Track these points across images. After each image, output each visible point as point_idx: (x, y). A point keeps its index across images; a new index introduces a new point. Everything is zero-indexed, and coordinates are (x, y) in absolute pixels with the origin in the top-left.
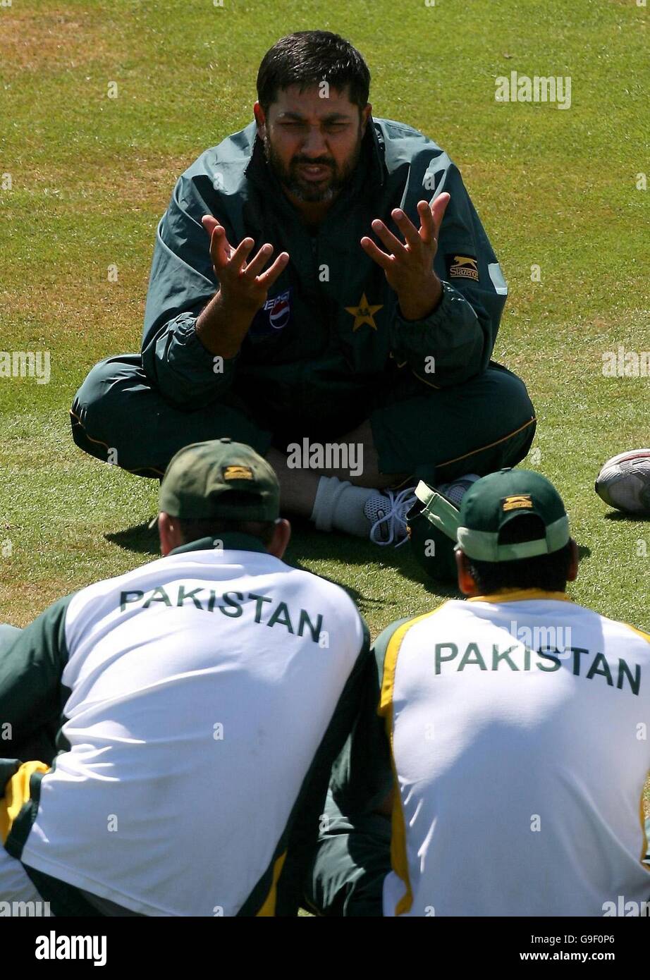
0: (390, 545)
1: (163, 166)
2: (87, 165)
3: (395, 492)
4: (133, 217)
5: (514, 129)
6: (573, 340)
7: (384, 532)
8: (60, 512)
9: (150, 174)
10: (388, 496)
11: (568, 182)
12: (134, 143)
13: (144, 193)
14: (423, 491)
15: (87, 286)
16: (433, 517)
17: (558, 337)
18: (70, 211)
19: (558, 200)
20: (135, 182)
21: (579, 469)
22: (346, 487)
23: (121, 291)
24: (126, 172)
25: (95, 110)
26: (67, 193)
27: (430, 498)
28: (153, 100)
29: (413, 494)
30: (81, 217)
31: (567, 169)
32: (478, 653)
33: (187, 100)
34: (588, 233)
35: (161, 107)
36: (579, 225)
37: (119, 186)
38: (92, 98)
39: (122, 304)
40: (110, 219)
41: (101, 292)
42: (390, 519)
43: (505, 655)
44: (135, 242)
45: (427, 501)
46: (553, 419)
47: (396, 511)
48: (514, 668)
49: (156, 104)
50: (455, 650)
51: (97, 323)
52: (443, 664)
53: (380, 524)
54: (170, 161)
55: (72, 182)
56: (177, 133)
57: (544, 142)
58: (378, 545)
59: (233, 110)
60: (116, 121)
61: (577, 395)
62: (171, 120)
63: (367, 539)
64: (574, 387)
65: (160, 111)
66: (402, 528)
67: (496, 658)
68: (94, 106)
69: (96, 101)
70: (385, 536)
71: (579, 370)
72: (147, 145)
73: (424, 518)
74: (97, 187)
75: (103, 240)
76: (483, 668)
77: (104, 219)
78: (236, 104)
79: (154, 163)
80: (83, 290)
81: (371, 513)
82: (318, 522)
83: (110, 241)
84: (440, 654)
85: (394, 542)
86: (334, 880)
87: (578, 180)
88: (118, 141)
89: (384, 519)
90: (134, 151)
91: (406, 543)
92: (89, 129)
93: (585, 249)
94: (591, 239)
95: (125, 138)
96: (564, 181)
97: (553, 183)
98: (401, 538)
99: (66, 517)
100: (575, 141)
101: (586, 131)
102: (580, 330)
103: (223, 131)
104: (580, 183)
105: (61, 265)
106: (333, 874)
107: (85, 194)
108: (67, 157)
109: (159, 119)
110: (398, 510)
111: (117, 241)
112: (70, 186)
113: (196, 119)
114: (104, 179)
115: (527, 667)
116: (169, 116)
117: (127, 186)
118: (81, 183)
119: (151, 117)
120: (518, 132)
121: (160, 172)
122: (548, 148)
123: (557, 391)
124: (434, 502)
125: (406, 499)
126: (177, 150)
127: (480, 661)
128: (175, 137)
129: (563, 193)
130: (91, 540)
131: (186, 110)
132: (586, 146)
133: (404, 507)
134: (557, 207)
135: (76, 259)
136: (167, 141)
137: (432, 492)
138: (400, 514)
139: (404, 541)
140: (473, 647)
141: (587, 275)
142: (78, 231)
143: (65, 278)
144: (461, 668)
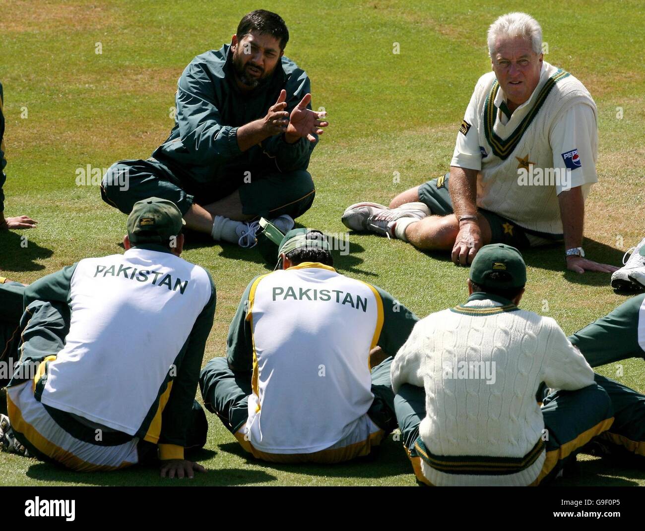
0: (247, 247)
1: (141, 73)
2: (106, 73)
3: (250, 223)
4: (127, 97)
5: (302, 56)
6: (330, 152)
7: (245, 241)
8: (95, 233)
9: (135, 77)
10: (247, 225)
11: (327, 80)
12: (127, 63)
13: (132, 86)
14: (263, 222)
15: (106, 129)
16: (268, 234)
17: (324, 151)
18: (98, 95)
19: (322, 88)
20: (128, 81)
21: (334, 212)
22: (228, 220)
23: (122, 131)
24: (123, 77)
25: (109, 48)
26: (96, 87)
27: (266, 225)
28: (136, 43)
29: (258, 224)
30: (103, 97)
31: (327, 74)
32: (293, 292)
33: (151, 43)
34: (337, 103)
35: (139, 47)
36: (332, 100)
37: (120, 83)
38: (108, 43)
39: (123, 137)
40: (116, 98)
41: (113, 132)
42: (248, 235)
43: (305, 293)
44: (128, 109)
45: (264, 227)
46: (322, 189)
47: (251, 232)
48: (309, 299)
49: (137, 45)
50: (282, 290)
51: (111, 146)
52: (276, 296)
53: (243, 238)
54: (144, 71)
55: (99, 81)
56: (147, 58)
57: (315, 62)
58: (243, 248)
59: (173, 48)
60: (119, 53)
61: (333, 178)
62: (144, 53)
63: (237, 244)
64: (331, 174)
65: (139, 48)
66: (253, 240)
67: (301, 294)
68: (108, 46)
69: (109, 44)
70: (245, 243)
71: (333, 166)
72: (133, 64)
73: (263, 235)
74: (110, 84)
75: (113, 108)
76: (295, 298)
77: (115, 98)
78: (174, 45)
79: (136, 72)
80: (105, 131)
81: (239, 233)
82: (214, 237)
83: (117, 108)
84: (275, 292)
85: (250, 246)
86: (224, 398)
87: (332, 79)
88: (120, 62)
89: (245, 235)
90: (127, 67)
91: (256, 246)
92: (106, 57)
93: (335, 111)
94: (338, 106)
95: (123, 61)
96: (325, 79)
97: (320, 81)
98: (252, 244)
99: (98, 235)
100: (330, 61)
101: (335, 56)
102: (334, 148)
103: (168, 57)
104: (333, 81)
105: (95, 120)
106: (224, 395)
107: (105, 87)
108: (97, 70)
109: (138, 52)
110: (251, 231)
111: (120, 108)
112: (98, 83)
113: (156, 52)
114: (114, 80)
115: (315, 299)
116: (143, 50)
117: (124, 83)
118: (103, 82)
119: (135, 51)
120: (304, 57)
121: (139, 76)
122: (318, 65)
123: (323, 176)
124: (268, 227)
125: (255, 226)
126: (147, 66)
127: (294, 295)
128: (146, 60)
129: (325, 85)
130: (110, 246)
131: (151, 48)
132: (335, 63)
133: (254, 230)
134: (322, 91)
135: (101, 117)
136: (142, 62)
137: (267, 223)
138: (252, 233)
139: (254, 245)
140: (291, 288)
141: (337, 123)
142: (102, 104)
143: (96, 126)
144: (285, 298)
